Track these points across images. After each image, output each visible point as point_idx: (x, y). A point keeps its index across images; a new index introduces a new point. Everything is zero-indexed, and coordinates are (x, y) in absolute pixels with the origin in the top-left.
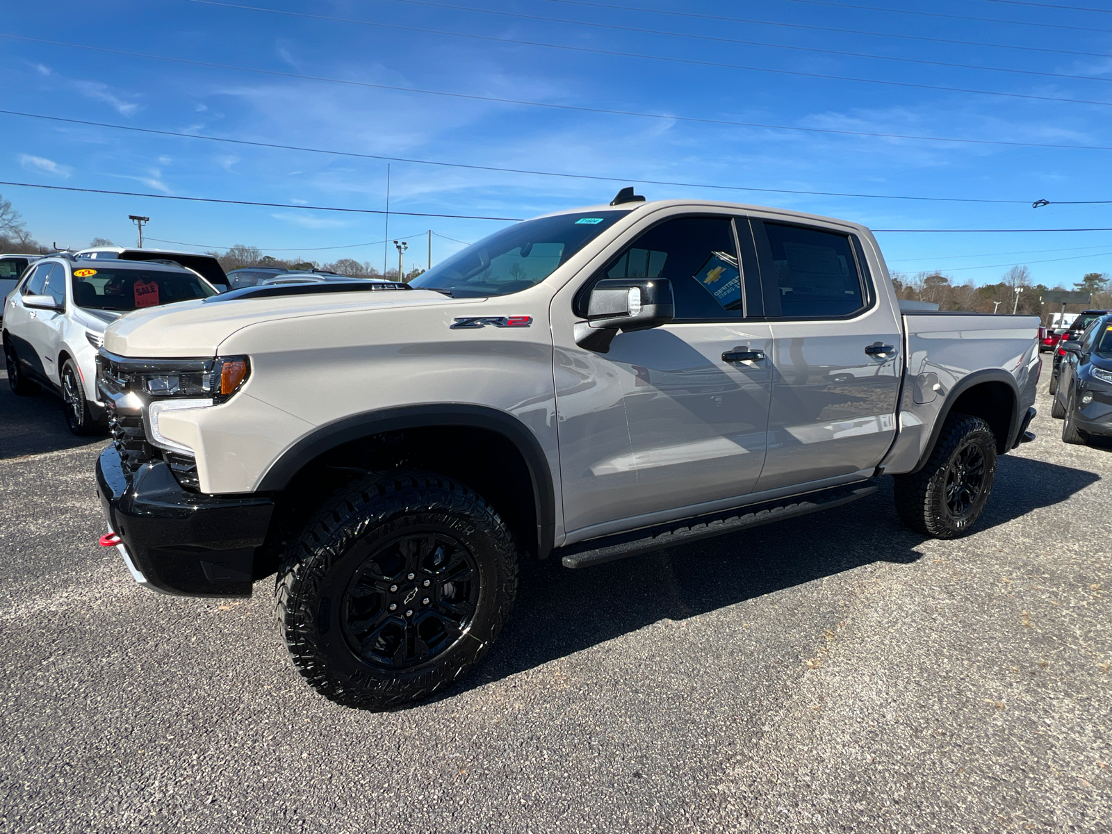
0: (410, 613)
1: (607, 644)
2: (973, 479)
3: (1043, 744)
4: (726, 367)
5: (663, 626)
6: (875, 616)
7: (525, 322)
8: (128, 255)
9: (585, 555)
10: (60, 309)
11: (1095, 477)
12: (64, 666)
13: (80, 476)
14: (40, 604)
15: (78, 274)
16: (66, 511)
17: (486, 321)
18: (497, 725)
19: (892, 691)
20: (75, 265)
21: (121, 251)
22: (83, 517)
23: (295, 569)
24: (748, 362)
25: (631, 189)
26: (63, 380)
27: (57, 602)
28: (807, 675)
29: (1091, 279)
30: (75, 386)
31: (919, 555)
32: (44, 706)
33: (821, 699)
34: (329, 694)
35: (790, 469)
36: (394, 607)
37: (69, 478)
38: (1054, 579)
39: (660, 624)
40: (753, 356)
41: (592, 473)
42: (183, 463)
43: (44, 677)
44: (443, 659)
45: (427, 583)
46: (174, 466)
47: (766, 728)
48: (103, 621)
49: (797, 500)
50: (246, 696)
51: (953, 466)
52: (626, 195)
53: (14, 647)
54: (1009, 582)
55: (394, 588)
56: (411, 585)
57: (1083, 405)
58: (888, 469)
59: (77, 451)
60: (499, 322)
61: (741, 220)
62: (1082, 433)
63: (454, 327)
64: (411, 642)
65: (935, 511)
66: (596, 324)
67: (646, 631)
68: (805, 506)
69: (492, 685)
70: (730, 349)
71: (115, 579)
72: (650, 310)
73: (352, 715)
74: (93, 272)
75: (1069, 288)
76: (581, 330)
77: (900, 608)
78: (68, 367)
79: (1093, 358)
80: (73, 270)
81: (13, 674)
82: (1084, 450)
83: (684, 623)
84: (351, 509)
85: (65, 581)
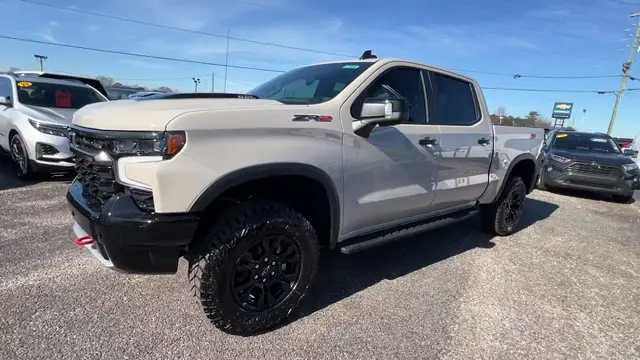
0: (264, 280)
1: (360, 293)
2: (515, 207)
3: (578, 335)
4: (420, 147)
5: (385, 283)
6: (484, 275)
7: (329, 119)
8: (45, 76)
9: (352, 247)
10: (10, 105)
11: (556, 207)
12: (47, 317)
13: (29, 204)
14: (22, 280)
15: (20, 85)
16: (24, 224)
17: (310, 117)
18: (315, 340)
19: (505, 313)
20: (18, 79)
21: (41, 73)
22: (38, 228)
23: (207, 256)
24: (430, 146)
25: (370, 52)
26: (12, 147)
27: (32, 279)
28: (462, 306)
29: (533, 114)
30: (21, 150)
31: (493, 245)
32: (40, 343)
33: (473, 318)
34: (222, 328)
35: (443, 201)
36: (256, 277)
37: (23, 204)
38: (557, 255)
39: (383, 282)
40: (432, 142)
41: (357, 202)
42: (142, 195)
43: (36, 324)
44: (282, 305)
45: (274, 263)
46: (135, 196)
47: (452, 335)
48: (65, 290)
49: (445, 217)
50: (167, 331)
51: (509, 200)
52: (367, 55)
53: (10, 307)
54: (538, 258)
55: (257, 267)
56: (266, 264)
57: (548, 173)
58: (482, 202)
59: (24, 189)
60: (317, 118)
61: (425, 71)
62: (546, 185)
63: (294, 120)
64: (266, 296)
65: (500, 223)
66: (365, 122)
67: (377, 286)
68: (449, 220)
69: (305, 318)
70: (423, 138)
71: (67, 264)
72: (397, 115)
73: (232, 339)
74: (30, 84)
75: (523, 118)
76: (357, 125)
77: (494, 271)
78: (16, 139)
79: (551, 150)
80: (17, 82)
81: (14, 324)
82: (548, 193)
83: (395, 281)
84: (238, 222)
85: (35, 266)
